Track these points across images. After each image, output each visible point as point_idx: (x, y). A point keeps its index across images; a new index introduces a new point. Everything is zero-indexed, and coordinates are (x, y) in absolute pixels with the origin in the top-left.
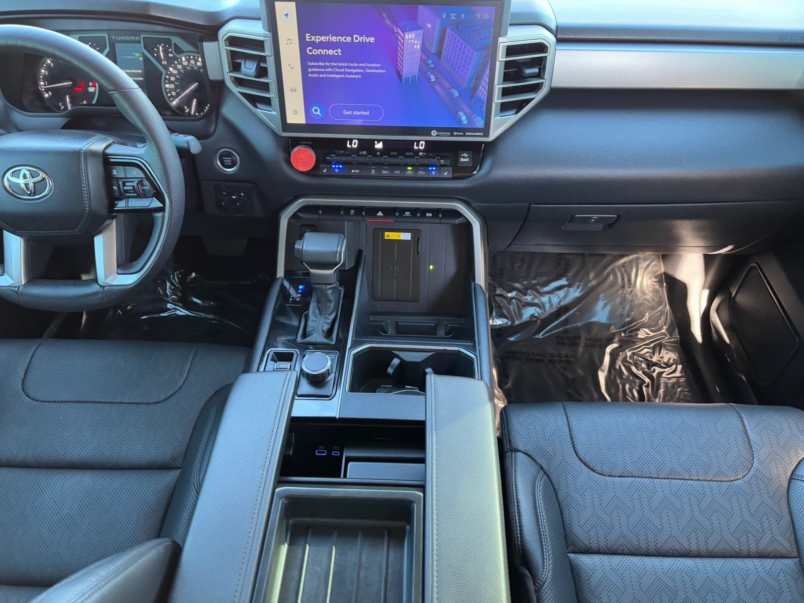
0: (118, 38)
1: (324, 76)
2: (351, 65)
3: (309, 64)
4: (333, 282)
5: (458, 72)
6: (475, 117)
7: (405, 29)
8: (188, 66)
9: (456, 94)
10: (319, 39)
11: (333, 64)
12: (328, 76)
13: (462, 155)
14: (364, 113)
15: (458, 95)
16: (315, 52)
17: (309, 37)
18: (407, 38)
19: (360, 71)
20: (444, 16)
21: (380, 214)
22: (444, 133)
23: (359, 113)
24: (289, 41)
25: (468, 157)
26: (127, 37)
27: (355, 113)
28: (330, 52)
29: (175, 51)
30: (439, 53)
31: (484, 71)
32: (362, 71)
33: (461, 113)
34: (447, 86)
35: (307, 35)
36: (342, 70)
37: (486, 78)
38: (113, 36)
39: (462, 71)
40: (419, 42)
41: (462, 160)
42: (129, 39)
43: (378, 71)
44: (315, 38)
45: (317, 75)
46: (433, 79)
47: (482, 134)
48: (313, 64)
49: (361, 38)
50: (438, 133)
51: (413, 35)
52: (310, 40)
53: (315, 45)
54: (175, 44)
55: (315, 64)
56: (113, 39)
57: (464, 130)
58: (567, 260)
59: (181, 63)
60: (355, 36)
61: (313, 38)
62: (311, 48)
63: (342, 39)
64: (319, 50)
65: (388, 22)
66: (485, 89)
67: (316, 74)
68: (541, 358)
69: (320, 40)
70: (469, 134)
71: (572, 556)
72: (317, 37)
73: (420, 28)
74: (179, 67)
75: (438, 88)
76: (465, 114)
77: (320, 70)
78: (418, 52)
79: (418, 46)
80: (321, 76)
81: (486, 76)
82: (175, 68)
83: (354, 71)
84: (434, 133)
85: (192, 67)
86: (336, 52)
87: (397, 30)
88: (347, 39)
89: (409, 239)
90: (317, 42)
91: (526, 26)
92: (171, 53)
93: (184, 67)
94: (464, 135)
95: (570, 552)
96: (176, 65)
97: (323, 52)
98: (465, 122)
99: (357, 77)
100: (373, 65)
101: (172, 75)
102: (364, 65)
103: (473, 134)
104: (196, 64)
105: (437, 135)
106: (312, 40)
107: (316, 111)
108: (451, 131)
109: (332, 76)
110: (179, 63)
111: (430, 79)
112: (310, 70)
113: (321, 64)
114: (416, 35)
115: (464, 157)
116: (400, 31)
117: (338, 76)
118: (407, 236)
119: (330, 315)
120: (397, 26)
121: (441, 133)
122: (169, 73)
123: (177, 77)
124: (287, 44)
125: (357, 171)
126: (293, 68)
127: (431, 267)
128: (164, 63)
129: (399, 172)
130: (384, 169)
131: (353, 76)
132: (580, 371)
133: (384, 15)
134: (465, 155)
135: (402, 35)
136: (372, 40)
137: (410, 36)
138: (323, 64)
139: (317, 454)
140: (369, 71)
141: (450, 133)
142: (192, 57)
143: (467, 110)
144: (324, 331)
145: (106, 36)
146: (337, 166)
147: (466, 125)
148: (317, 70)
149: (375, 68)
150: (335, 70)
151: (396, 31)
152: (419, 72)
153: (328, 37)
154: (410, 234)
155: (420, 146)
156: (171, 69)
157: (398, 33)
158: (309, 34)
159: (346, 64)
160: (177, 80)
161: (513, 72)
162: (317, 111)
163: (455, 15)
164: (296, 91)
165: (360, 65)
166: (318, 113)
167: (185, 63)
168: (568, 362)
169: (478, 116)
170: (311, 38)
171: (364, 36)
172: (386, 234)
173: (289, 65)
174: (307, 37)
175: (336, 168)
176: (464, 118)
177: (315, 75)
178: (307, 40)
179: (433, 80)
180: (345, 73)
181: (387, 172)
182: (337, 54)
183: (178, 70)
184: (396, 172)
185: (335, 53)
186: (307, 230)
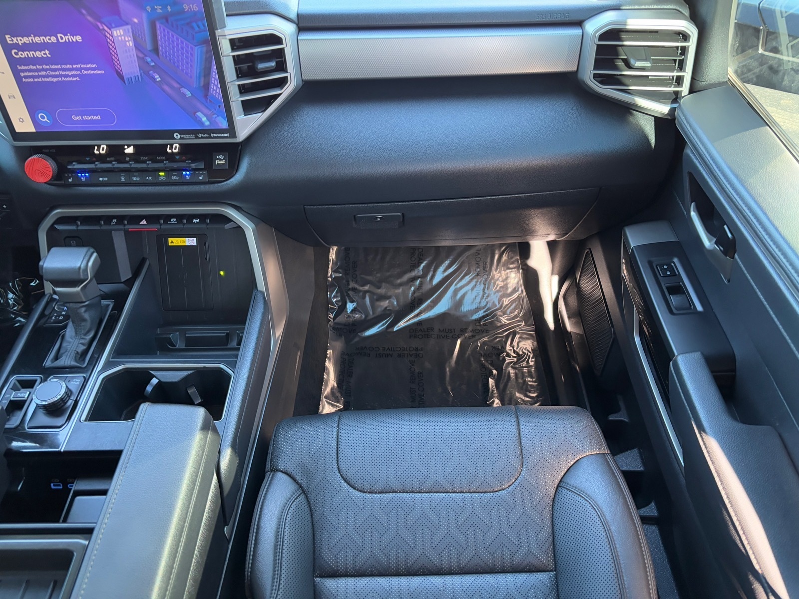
1: (40, 80)
2: (64, 66)
3: (19, 68)
4: (84, 300)
5: (182, 70)
6: (216, 117)
7: (111, 25)
9: (188, 94)
10: (21, 40)
11: (45, 67)
12: (43, 80)
13: (218, 157)
14: (95, 118)
15: (190, 95)
16: (22, 54)
17: (11, 39)
18: (115, 35)
19: (76, 73)
20: (149, 8)
21: (144, 222)
22: (187, 136)
23: (89, 118)
25: (224, 159)
27: (85, 118)
28: (38, 54)
30: (156, 50)
31: (210, 68)
32: (78, 72)
33: (199, 114)
34: (176, 85)
35: (7, 36)
36: (57, 73)
37: (215, 75)
39: (187, 68)
40: (130, 39)
41: (218, 162)
43: (96, 72)
44: (17, 40)
45: (32, 80)
46: (158, 78)
47: (228, 135)
48: (23, 67)
49: (67, 37)
50: (182, 136)
51: (121, 31)
52: (12, 42)
53: (16, 46)
55: (26, 68)
57: (209, 132)
58: (420, 250)
60: (59, 35)
61: (15, 40)
62: (16, 51)
63: (47, 39)
64: (25, 53)
65: (89, 18)
66: (217, 86)
67: (30, 78)
68: (391, 353)
69: (23, 42)
70: (215, 135)
71: (318, 580)
72: (19, 39)
73: (127, 24)
75: (166, 88)
76: (205, 115)
77: (33, 74)
78: (132, 50)
79: (130, 42)
80: (36, 80)
81: (214, 74)
83: (70, 73)
84: (177, 136)
86: (44, 54)
87: (103, 26)
88: (52, 39)
89: (195, 244)
90: (20, 44)
91: (253, 16)
94: (210, 137)
95: (317, 577)
97: (31, 54)
98: (207, 123)
99: (74, 79)
100: (89, 66)
102: (78, 66)
103: (218, 135)
105: (181, 138)
106: (14, 42)
108: (195, 132)
109: (48, 80)
111: (155, 79)
112: (22, 74)
113: (32, 67)
114: (124, 31)
115: (220, 160)
116: (106, 28)
117: (55, 80)
118: (191, 242)
119: (86, 334)
120: (102, 23)
121: (184, 136)
125: (106, 179)
126: (3, 73)
127: (222, 273)
129: (150, 178)
130: (135, 176)
131: (71, 79)
132: (427, 365)
133: (84, 12)
134: (221, 157)
135: (110, 32)
136: (79, 38)
137: (118, 33)
138: (35, 67)
139: (53, 487)
140: (86, 72)
141: (194, 136)
143: (206, 111)
144: (78, 353)
146: (83, 175)
147: (208, 126)
149: (91, 69)
150: (49, 73)
151: (101, 28)
152: (140, 71)
153: (30, 38)
154: (195, 239)
155: (174, 149)
157: (104, 29)
158: (9, 36)
159: (59, 67)
161: (245, 67)
162: (43, 118)
163: (160, 7)
164: (14, 98)
165: (74, 66)
166: (46, 119)
168: (417, 356)
169: (218, 116)
170: (12, 40)
171: (69, 35)
172: (170, 240)
174: (8, 40)
175: (82, 176)
176: (204, 119)
177: (29, 80)
178: (9, 42)
179: (158, 80)
180: (61, 76)
181: (138, 179)
182: (45, 56)
184: (147, 178)
185: (43, 56)
186: (72, 242)
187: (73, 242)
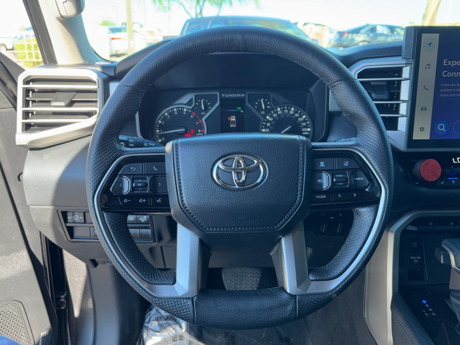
0: (227, 95)
1: (454, 95)
3: (442, 85)
8: (282, 114)
12: (457, 95)
16: (449, 75)
17: (446, 62)
24: (428, 66)
26: (234, 95)
29: (273, 103)
35: (445, 60)
38: (223, 94)
42: (236, 96)
44: (451, 63)
45: (447, 95)
48: (445, 85)
52: (446, 65)
53: (450, 69)
54: (273, 98)
55: (448, 85)
56: (223, 96)
59: (276, 112)
61: (450, 63)
62: (446, 71)
64: (453, 73)
69: (455, 65)
72: (453, 62)
74: (275, 115)
77: (451, 90)
80: (451, 95)
82: (271, 116)
85: (285, 115)
90: (452, 66)
92: (269, 105)
93: (279, 115)
96: (272, 114)
97: (456, 74)
101: (268, 121)
104: (289, 112)
106: (448, 65)
107: (441, 127)
110: (275, 113)
112: (442, 91)
113: (453, 85)
122: (266, 120)
123: (272, 123)
124: (426, 68)
126: (427, 89)
128: (263, 113)
138: (455, 85)
142: (286, 108)
145: (218, 94)
146: (453, 179)
148: (449, 90)
156: (268, 117)
158: (447, 60)
160: (272, 125)
167: (280, 113)
170: (448, 63)
173: (424, 86)
174: (445, 62)
177: (445, 95)
178: (444, 64)
183: (274, 118)
186: (413, 243)
187: (415, 244)
